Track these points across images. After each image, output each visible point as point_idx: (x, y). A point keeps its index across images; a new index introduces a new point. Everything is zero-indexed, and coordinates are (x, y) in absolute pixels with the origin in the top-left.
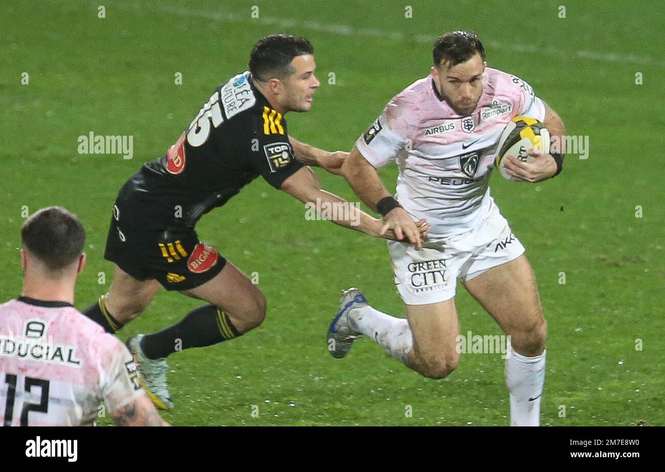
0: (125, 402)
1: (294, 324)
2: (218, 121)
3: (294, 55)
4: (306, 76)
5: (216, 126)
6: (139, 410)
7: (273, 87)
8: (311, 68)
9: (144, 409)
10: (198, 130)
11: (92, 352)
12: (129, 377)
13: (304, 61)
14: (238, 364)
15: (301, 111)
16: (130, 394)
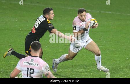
0: (46, 73)
1: (81, 57)
2: (40, 23)
3: (50, 11)
4: (52, 14)
5: (39, 23)
6: (49, 74)
7: (47, 16)
8: (53, 12)
9: (50, 74)
10: (37, 25)
11: (41, 65)
12: (47, 69)
13: (52, 12)
14: (72, 64)
15: (52, 20)
16: (47, 72)
